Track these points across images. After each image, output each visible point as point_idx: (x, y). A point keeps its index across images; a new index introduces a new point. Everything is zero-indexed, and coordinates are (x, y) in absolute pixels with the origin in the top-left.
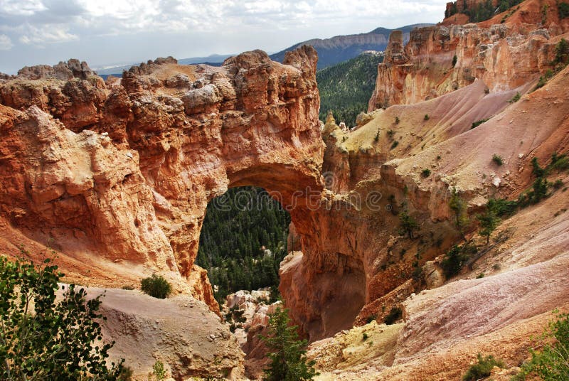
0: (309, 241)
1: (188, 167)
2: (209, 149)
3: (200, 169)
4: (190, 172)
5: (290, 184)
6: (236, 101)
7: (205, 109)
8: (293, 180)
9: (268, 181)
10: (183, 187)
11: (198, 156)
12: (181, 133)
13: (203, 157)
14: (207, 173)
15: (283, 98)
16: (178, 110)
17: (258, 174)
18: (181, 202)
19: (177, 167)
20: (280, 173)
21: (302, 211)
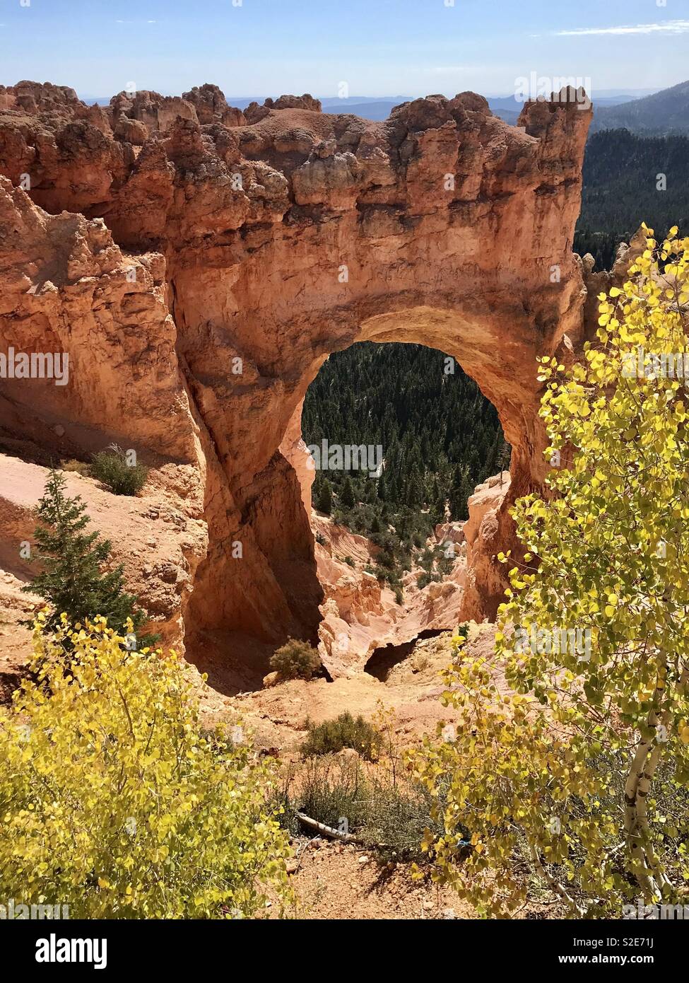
0: (523, 456)
5: (486, 353)
7: (329, 199)
8: (490, 346)
9: (450, 341)
11: (309, 280)
17: (425, 325)
20: (467, 329)
21: (507, 403)
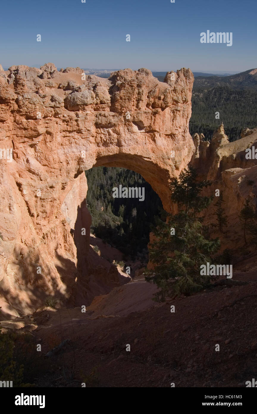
1: (65, 147)
2: (83, 137)
3: (75, 150)
4: (66, 151)
5: (152, 173)
6: (110, 105)
8: (153, 170)
10: (57, 160)
11: (73, 140)
12: (60, 122)
13: (78, 142)
14: (79, 153)
15: (150, 107)
16: (58, 105)
17: (127, 160)
18: (53, 170)
19: (53, 145)
21: (162, 193)
